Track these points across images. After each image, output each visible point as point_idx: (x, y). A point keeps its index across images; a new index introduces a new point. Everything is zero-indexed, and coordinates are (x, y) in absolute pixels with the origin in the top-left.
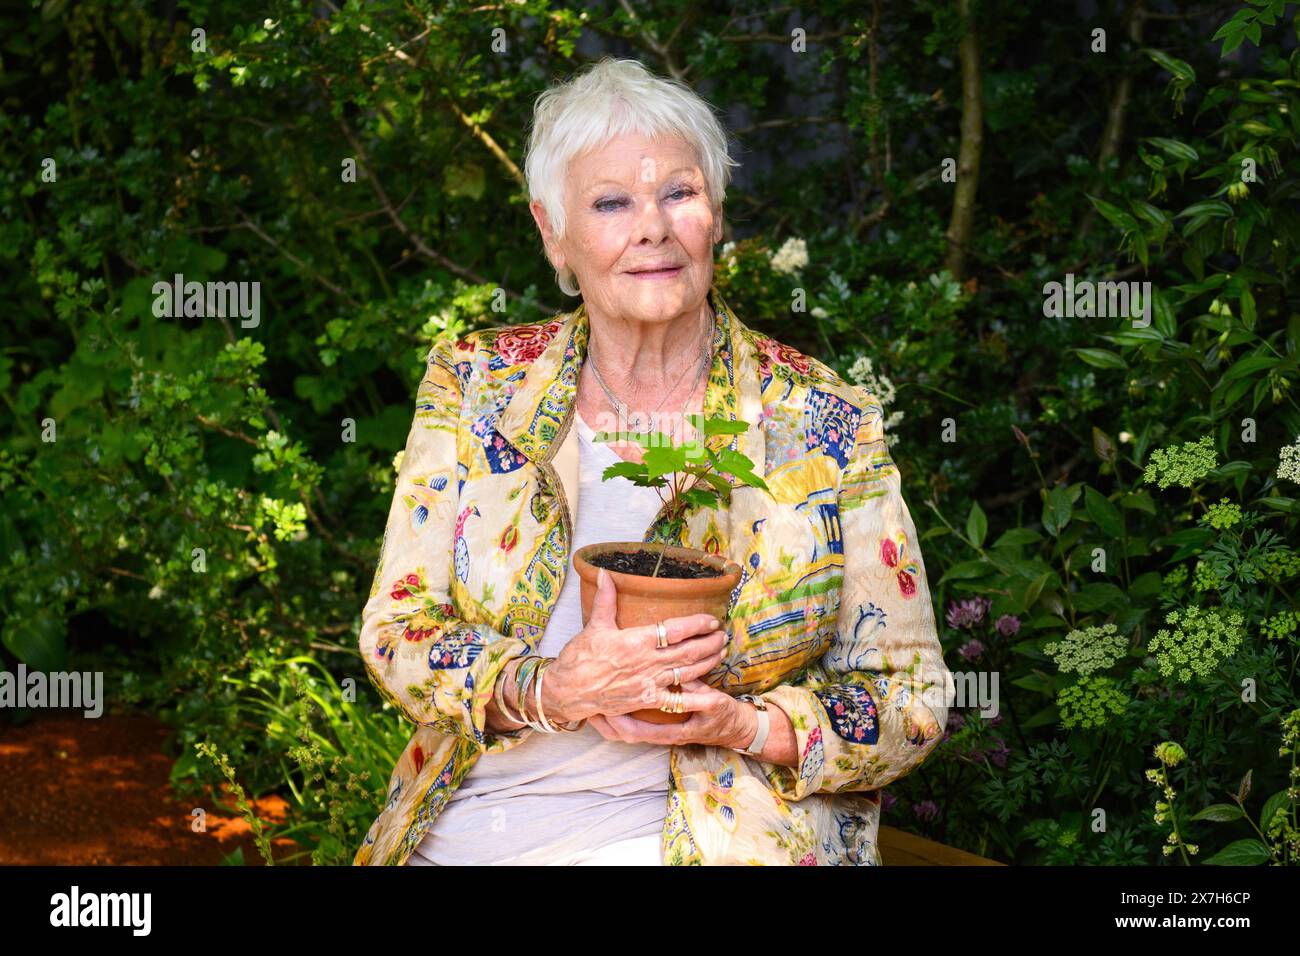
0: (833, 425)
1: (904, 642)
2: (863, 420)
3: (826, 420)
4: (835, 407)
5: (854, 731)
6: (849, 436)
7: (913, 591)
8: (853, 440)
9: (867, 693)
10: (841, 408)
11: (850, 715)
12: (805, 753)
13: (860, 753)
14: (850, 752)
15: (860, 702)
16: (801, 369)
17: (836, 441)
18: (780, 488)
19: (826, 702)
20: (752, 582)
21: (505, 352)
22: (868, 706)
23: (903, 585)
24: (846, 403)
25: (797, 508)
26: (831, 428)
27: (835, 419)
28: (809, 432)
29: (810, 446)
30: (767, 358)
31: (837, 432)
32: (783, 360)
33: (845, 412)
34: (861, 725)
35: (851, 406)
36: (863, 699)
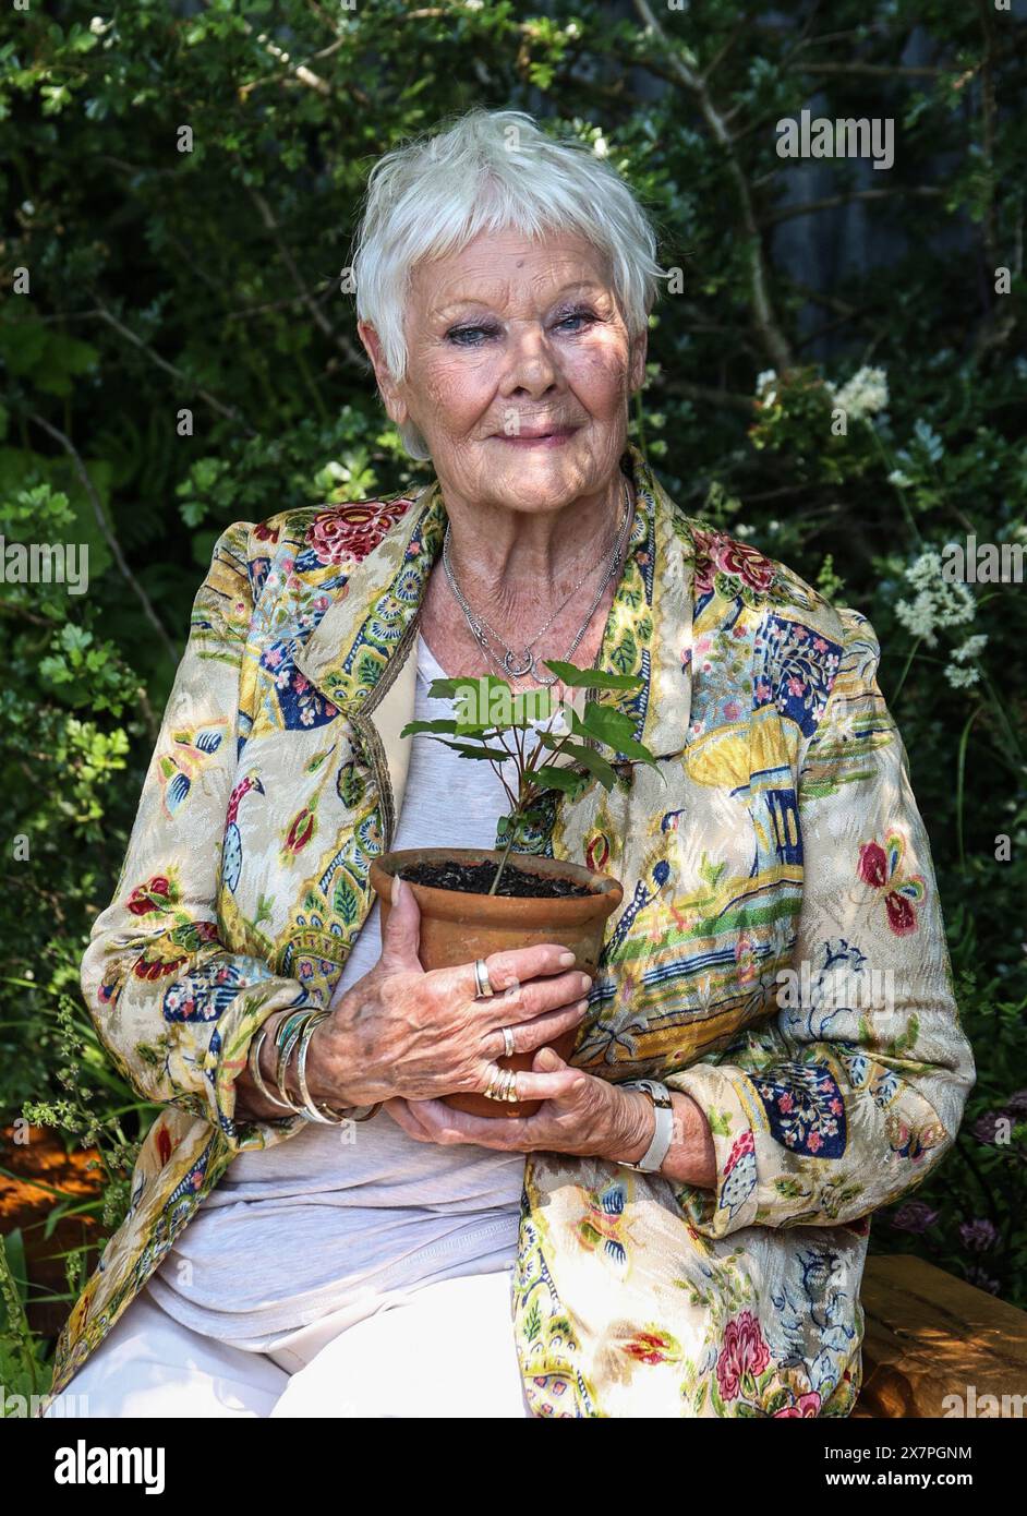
0: (796, 671)
2: (845, 664)
3: (786, 664)
4: (802, 643)
5: (806, 1138)
6: (821, 687)
7: (910, 924)
8: (827, 693)
9: (832, 1079)
10: (811, 646)
11: (802, 1114)
12: (728, 1169)
13: (815, 1171)
14: (800, 1170)
15: (820, 1093)
16: (758, 583)
17: (800, 695)
18: (709, 763)
19: (766, 1093)
20: (654, 905)
21: (323, 544)
22: (831, 1099)
23: (893, 914)
24: (819, 638)
25: (733, 794)
26: (794, 675)
27: (800, 661)
28: (760, 680)
29: (759, 701)
30: (709, 563)
31: (802, 682)
32: (733, 569)
33: (816, 651)
34: (818, 1129)
35: (827, 642)
36: (825, 1088)
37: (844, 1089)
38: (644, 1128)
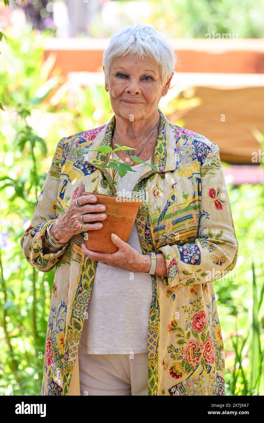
0: (200, 151)
5: (191, 260)
6: (205, 156)
7: (221, 208)
11: (189, 255)
12: (169, 268)
16: (191, 135)
17: (201, 156)
19: (181, 250)
20: (173, 205)
21: (85, 136)
22: (197, 251)
28: (194, 154)
29: (194, 158)
31: (201, 154)
34: (194, 258)
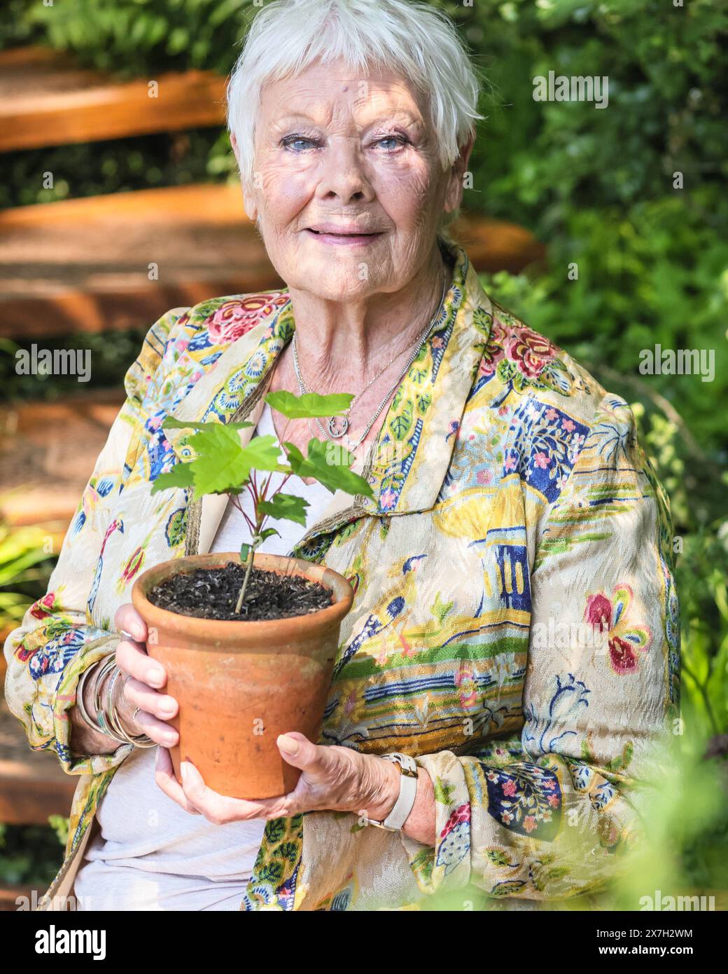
0: (543, 447)
1: (611, 727)
2: (589, 442)
3: (535, 440)
4: (551, 423)
5: (522, 819)
6: (565, 461)
7: (631, 665)
8: (571, 467)
9: (555, 780)
10: (559, 426)
11: (523, 799)
12: (443, 833)
13: (526, 848)
14: (511, 844)
15: (543, 788)
16: (532, 369)
17: (544, 467)
18: (457, 518)
19: (492, 777)
21: (218, 327)
22: (551, 794)
23: (616, 656)
24: (568, 419)
25: (470, 545)
26: (540, 450)
27: (548, 439)
28: (509, 452)
29: (507, 470)
30: (499, 350)
31: (547, 456)
32: (515, 356)
33: (563, 431)
34: (534, 814)
35: (575, 423)
36: (547, 785)
37: (565, 789)
38: (388, 792)
